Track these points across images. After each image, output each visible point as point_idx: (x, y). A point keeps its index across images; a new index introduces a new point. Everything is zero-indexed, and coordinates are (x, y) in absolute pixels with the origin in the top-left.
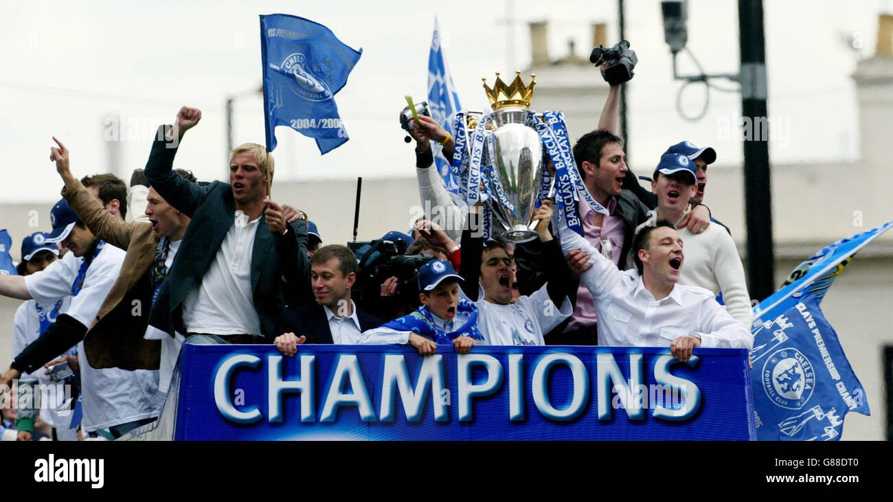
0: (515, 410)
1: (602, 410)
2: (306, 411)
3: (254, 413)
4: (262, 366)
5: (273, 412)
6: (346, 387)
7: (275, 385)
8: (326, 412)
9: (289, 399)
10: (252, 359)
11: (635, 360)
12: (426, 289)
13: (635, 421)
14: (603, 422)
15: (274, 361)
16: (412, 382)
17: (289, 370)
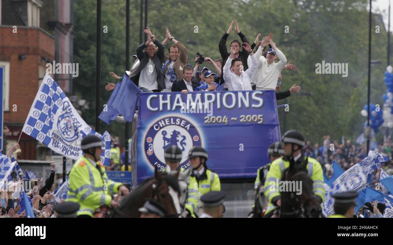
0: (219, 106)
1: (240, 106)
2: (169, 108)
3: (156, 109)
4: (158, 97)
5: (161, 108)
6: (178, 102)
7: (161, 102)
8: (174, 108)
9: (165, 105)
10: (156, 96)
11: (247, 94)
12: (207, 76)
13: (248, 108)
14: (240, 109)
15: (161, 96)
16: (194, 100)
17: (164, 98)
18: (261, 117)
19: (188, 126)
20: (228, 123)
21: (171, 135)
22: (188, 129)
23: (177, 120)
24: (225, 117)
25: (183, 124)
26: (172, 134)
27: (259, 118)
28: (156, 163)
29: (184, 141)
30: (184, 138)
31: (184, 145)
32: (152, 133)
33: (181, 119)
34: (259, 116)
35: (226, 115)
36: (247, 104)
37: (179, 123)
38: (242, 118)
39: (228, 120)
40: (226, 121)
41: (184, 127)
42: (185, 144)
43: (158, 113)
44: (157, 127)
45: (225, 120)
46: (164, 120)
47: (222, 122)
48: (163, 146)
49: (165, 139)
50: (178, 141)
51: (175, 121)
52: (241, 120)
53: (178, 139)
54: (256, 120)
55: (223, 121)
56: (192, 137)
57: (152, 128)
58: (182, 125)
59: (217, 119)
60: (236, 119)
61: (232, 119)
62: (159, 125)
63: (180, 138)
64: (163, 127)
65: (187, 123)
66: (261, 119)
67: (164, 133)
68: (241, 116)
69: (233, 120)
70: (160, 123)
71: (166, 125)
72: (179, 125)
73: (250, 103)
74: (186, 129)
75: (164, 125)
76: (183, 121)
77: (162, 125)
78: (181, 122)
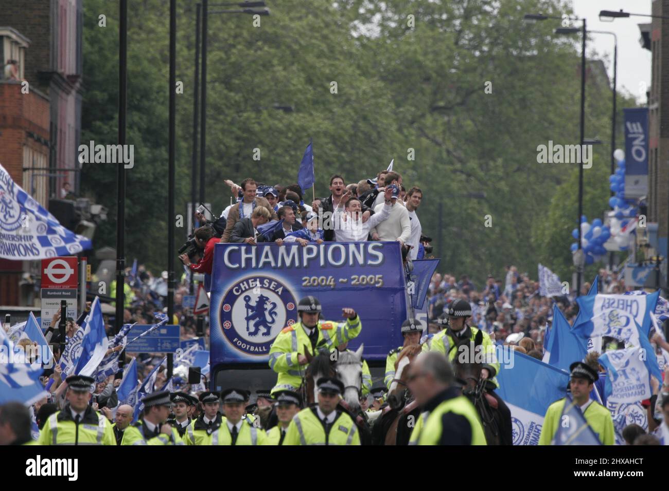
0: (322, 263)
1: (351, 262)
2: (254, 265)
3: (237, 266)
4: (240, 250)
5: (243, 265)
6: (267, 256)
7: (244, 256)
8: (261, 265)
9: (248, 260)
10: (236, 248)
11: (362, 246)
13: (362, 266)
14: (352, 266)
15: (243, 248)
16: (288, 254)
17: (248, 251)
18: (379, 278)
19: (280, 290)
20: (335, 285)
21: (256, 302)
22: (280, 293)
23: (265, 281)
24: (330, 277)
25: (273, 287)
26: (258, 300)
27: (377, 280)
28: (235, 340)
29: (275, 310)
30: (275, 305)
31: (274, 316)
32: (231, 299)
33: (271, 280)
34: (378, 276)
35: (331, 275)
36: (361, 260)
37: (267, 285)
38: (355, 279)
39: (334, 281)
40: (332, 283)
41: (274, 291)
42: (276, 314)
43: (240, 271)
44: (237, 291)
45: (330, 281)
46: (247, 280)
47: (326, 285)
48: (246, 316)
49: (248, 306)
50: (266, 309)
51: (262, 282)
52: (353, 282)
53: (265, 306)
54: (372, 282)
55: (328, 283)
56: (285, 305)
57: (231, 291)
58: (271, 287)
59: (320, 281)
60: (345, 280)
61: (341, 280)
62: (240, 287)
63: (268, 306)
64: (246, 290)
65: (279, 285)
66: (380, 280)
67: (247, 299)
68: (353, 277)
69: (342, 282)
70: (241, 284)
71: (250, 288)
72: (268, 288)
73: (365, 260)
74: (277, 293)
75: (247, 287)
76: (273, 283)
77: (245, 287)
78: (270, 284)
